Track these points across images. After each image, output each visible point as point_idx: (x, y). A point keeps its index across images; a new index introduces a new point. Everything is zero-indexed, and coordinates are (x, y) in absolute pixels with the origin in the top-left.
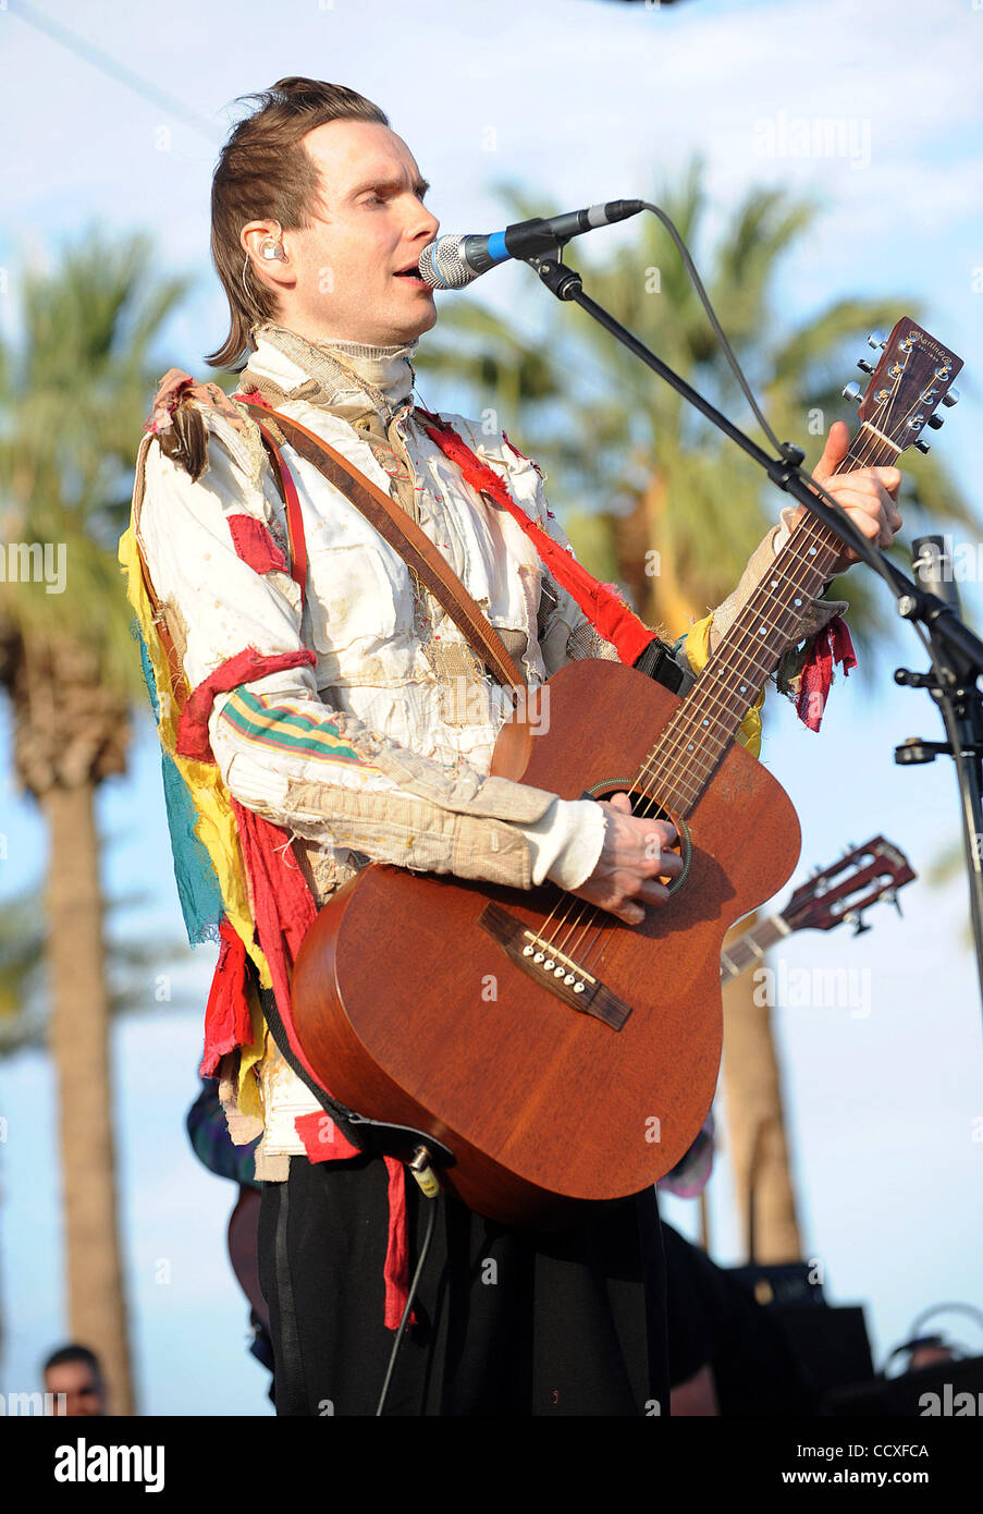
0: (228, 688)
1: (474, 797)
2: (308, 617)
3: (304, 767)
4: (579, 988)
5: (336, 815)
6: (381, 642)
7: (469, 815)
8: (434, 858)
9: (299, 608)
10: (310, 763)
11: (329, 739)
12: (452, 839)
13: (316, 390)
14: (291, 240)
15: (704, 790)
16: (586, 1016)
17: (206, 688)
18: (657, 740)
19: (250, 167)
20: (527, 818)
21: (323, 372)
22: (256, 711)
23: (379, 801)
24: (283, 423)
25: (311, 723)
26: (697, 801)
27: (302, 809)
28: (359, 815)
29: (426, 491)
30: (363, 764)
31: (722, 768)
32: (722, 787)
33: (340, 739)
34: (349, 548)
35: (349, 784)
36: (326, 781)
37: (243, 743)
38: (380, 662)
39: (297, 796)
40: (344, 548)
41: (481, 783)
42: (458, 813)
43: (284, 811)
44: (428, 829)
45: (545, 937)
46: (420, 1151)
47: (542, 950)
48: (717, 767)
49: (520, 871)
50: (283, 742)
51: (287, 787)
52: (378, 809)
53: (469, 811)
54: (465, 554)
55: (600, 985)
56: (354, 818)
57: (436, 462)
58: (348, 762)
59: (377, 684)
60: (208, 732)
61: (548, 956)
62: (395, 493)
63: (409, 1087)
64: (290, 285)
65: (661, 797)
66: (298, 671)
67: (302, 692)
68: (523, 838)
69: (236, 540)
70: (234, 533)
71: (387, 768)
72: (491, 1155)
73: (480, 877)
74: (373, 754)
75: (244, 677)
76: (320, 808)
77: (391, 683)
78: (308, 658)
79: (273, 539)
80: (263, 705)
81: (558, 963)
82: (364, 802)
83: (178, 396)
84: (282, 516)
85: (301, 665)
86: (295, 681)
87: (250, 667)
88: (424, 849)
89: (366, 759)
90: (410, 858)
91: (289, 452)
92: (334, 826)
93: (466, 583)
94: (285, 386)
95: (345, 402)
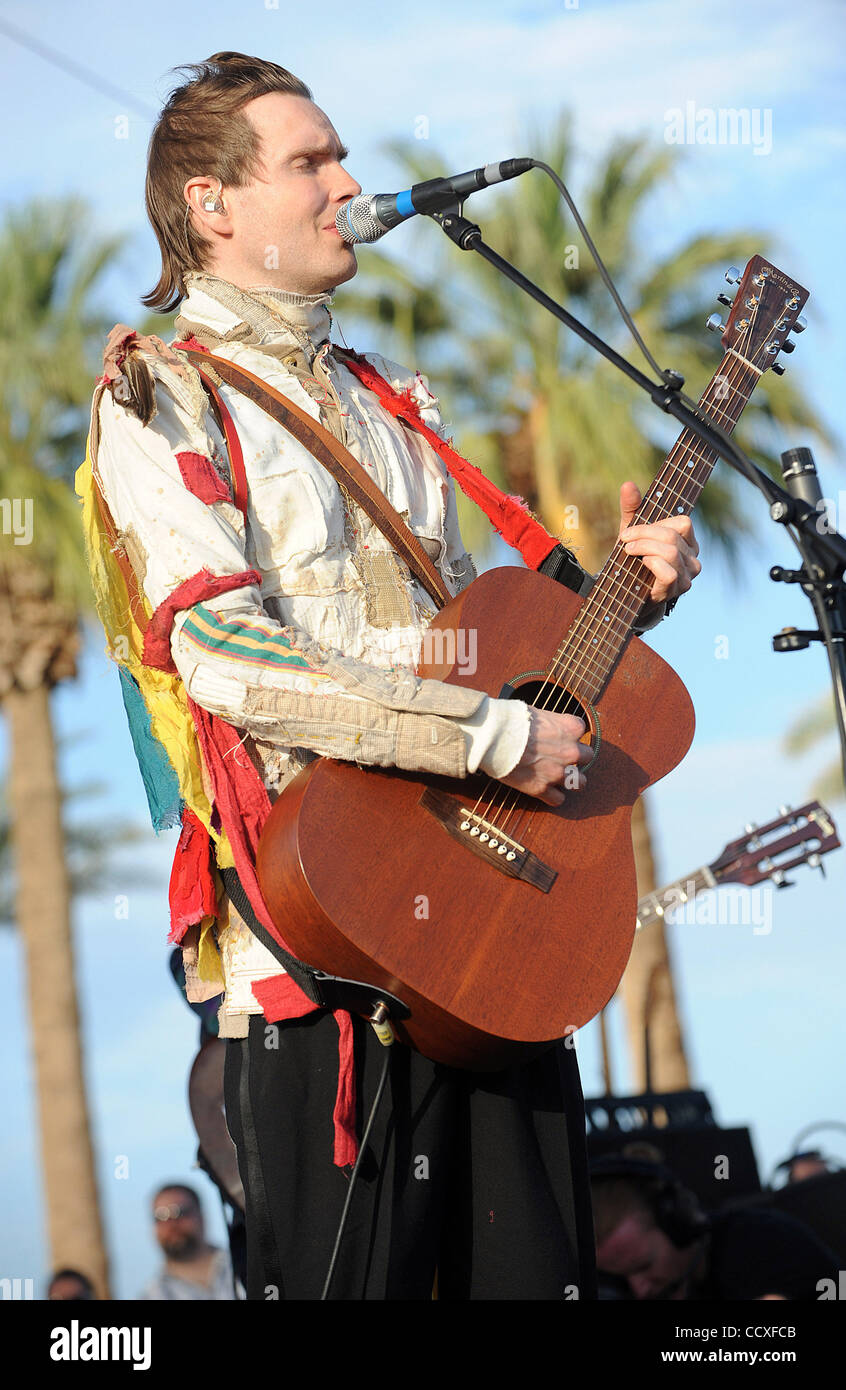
0: (186, 607)
1: (413, 698)
2: (252, 541)
3: (260, 676)
4: (510, 857)
5: (290, 717)
6: (315, 556)
7: (410, 712)
8: (379, 752)
9: (242, 533)
10: (265, 672)
11: (281, 650)
12: (395, 735)
13: (249, 332)
14: (230, 197)
15: (608, 678)
16: (517, 882)
17: (167, 606)
18: (566, 635)
20: (463, 713)
21: (253, 314)
22: (213, 627)
23: (330, 703)
25: (264, 636)
26: (603, 688)
27: (260, 712)
28: (312, 716)
29: (351, 416)
30: (313, 671)
31: (624, 658)
32: (624, 675)
33: (291, 649)
34: (284, 475)
35: (302, 689)
36: (280, 687)
37: (204, 655)
38: (313, 574)
39: (255, 701)
40: (279, 475)
41: (419, 685)
42: (401, 711)
43: (243, 714)
44: (374, 726)
45: (479, 813)
46: (379, 1005)
47: (476, 825)
48: (619, 658)
49: (457, 761)
50: (239, 653)
51: (246, 693)
52: (328, 711)
53: (413, 709)
54: (387, 471)
55: (528, 853)
56: (308, 720)
57: (356, 393)
58: (298, 669)
59: (311, 593)
60: (170, 645)
61: (482, 830)
62: (324, 419)
63: (369, 950)
64: (228, 235)
65: (572, 685)
66: (248, 590)
67: (253, 609)
68: (460, 730)
69: (184, 475)
70: (182, 469)
71: (335, 673)
72: (443, 1006)
73: (421, 768)
74: (323, 662)
75: (200, 596)
76: (276, 711)
77: (324, 592)
78: (254, 577)
79: (217, 472)
80: (219, 620)
81: (492, 836)
82: (316, 704)
83: (124, 349)
84: (224, 450)
85: (250, 584)
86: (246, 599)
87: (204, 588)
88: (370, 744)
89: (316, 667)
90: (358, 753)
91: (227, 391)
92: (288, 726)
93: (389, 497)
94: (221, 328)
95: (274, 342)
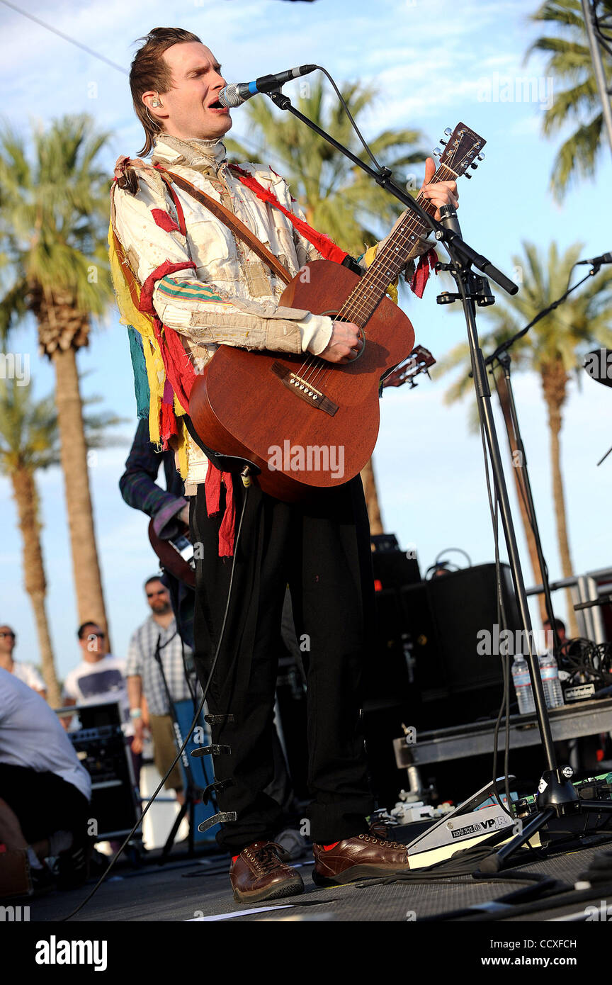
0: (160, 278)
1: (274, 313)
2: (190, 250)
3: (198, 306)
4: (315, 397)
5: (213, 325)
6: (223, 261)
7: (273, 319)
8: (258, 341)
9: (186, 246)
10: (201, 304)
11: (208, 294)
12: (266, 332)
13: (184, 160)
14: (163, 99)
15: (371, 315)
16: (318, 410)
17: (151, 278)
18: (350, 294)
19: (144, 71)
20: (299, 318)
21: (186, 151)
22: (173, 285)
23: (233, 317)
24: (171, 175)
25: (199, 287)
26: (368, 320)
27: (198, 324)
29: (237, 199)
30: (224, 302)
31: (379, 306)
32: (381, 314)
33: (213, 293)
34: (205, 223)
35: (219, 311)
36: (208, 311)
37: (170, 300)
38: (224, 270)
39: (196, 319)
40: (203, 222)
41: (276, 309)
42: (268, 319)
43: (190, 327)
44: (255, 327)
45: (300, 375)
47: (298, 381)
49: (297, 344)
50: (188, 297)
51: (191, 316)
52: (232, 321)
53: (274, 317)
54: (255, 225)
55: (324, 396)
56: (222, 326)
57: (240, 187)
58: (218, 302)
59: (224, 280)
60: (152, 299)
61: (301, 384)
62: (222, 201)
64: (167, 117)
66: (189, 270)
67: (191, 277)
68: (298, 327)
69: (155, 219)
70: (154, 217)
71: (235, 304)
73: (279, 349)
74: (228, 299)
75: (166, 272)
77: (229, 280)
78: (191, 265)
79: (172, 218)
80: (176, 282)
81: (306, 387)
82: (226, 318)
83: (124, 165)
84: (174, 210)
85: (190, 268)
86: (189, 274)
87: (167, 269)
88: (253, 337)
89: (226, 300)
90: (248, 342)
91: (175, 186)
92: (212, 330)
93: (257, 236)
94: (170, 159)
95: (197, 164)
